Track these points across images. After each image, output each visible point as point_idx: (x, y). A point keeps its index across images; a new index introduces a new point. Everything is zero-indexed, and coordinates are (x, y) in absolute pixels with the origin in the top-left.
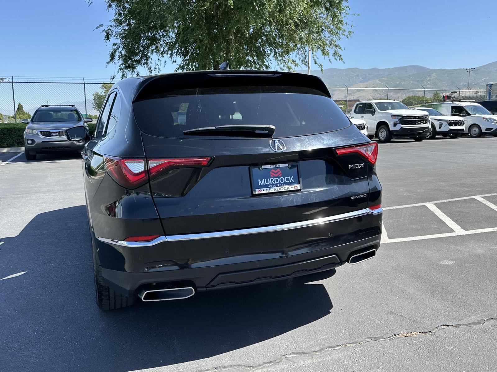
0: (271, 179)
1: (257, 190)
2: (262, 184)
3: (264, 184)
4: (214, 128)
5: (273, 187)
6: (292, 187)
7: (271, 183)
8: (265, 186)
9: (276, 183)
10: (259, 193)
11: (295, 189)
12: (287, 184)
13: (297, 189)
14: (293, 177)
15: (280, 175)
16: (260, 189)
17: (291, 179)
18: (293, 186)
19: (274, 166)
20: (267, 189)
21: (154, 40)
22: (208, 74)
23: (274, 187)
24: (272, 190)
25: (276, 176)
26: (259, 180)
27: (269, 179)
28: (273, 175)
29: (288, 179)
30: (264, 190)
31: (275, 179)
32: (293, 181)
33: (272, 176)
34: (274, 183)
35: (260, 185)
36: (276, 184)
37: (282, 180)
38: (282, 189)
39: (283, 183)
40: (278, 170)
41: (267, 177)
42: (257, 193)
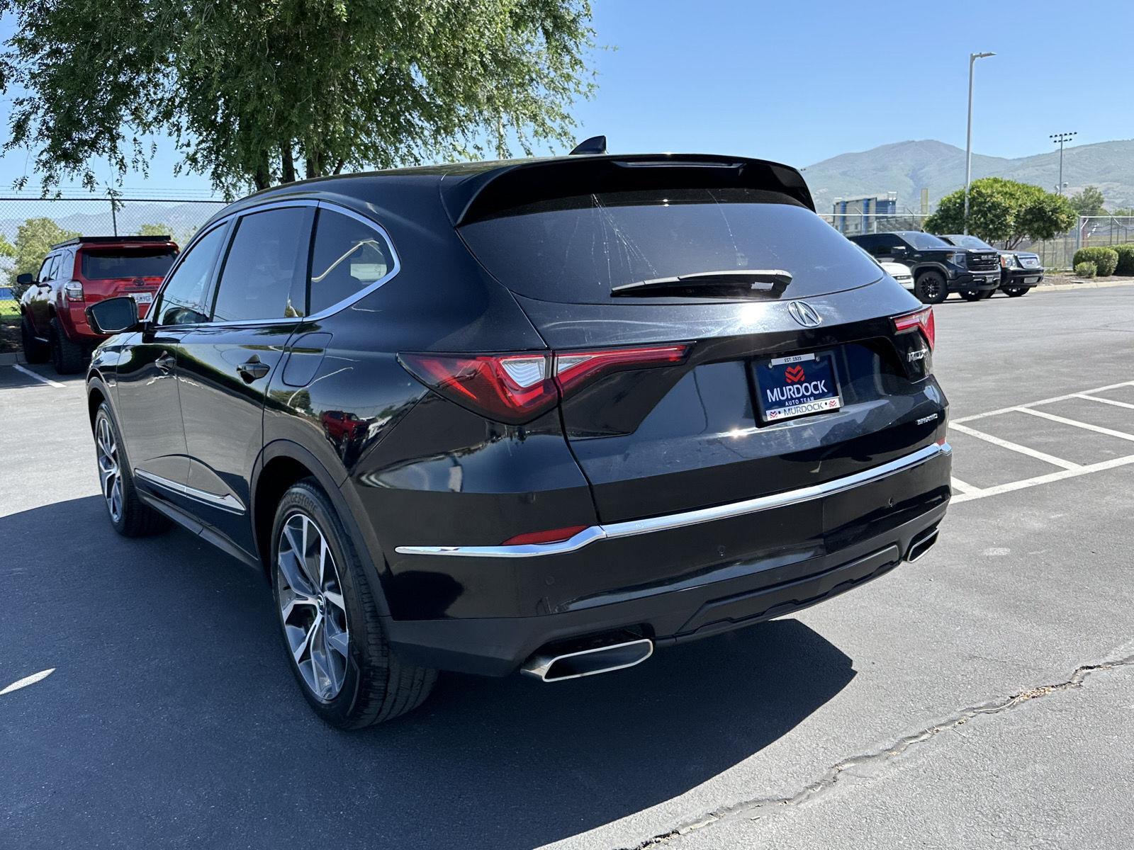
0: (788, 388)
1: (768, 412)
2: (774, 400)
3: (778, 399)
4: (675, 279)
5: (793, 405)
6: (826, 404)
7: (789, 397)
8: (780, 404)
9: (797, 396)
10: (773, 419)
11: (832, 408)
12: (817, 397)
13: (834, 407)
14: (823, 381)
15: (802, 379)
16: (773, 411)
17: (821, 386)
18: (828, 402)
19: (792, 360)
20: (785, 411)
21: (123, 93)
22: (614, 162)
23: (796, 404)
24: (793, 411)
25: (796, 381)
26: (768, 391)
27: (784, 388)
28: (790, 379)
29: (816, 387)
30: (780, 413)
31: (795, 386)
32: (826, 391)
33: (790, 381)
34: (794, 397)
35: (770, 401)
36: (799, 398)
37: (806, 388)
38: (810, 408)
39: (809, 396)
40: (798, 368)
41: (782, 383)
42: (769, 419)
